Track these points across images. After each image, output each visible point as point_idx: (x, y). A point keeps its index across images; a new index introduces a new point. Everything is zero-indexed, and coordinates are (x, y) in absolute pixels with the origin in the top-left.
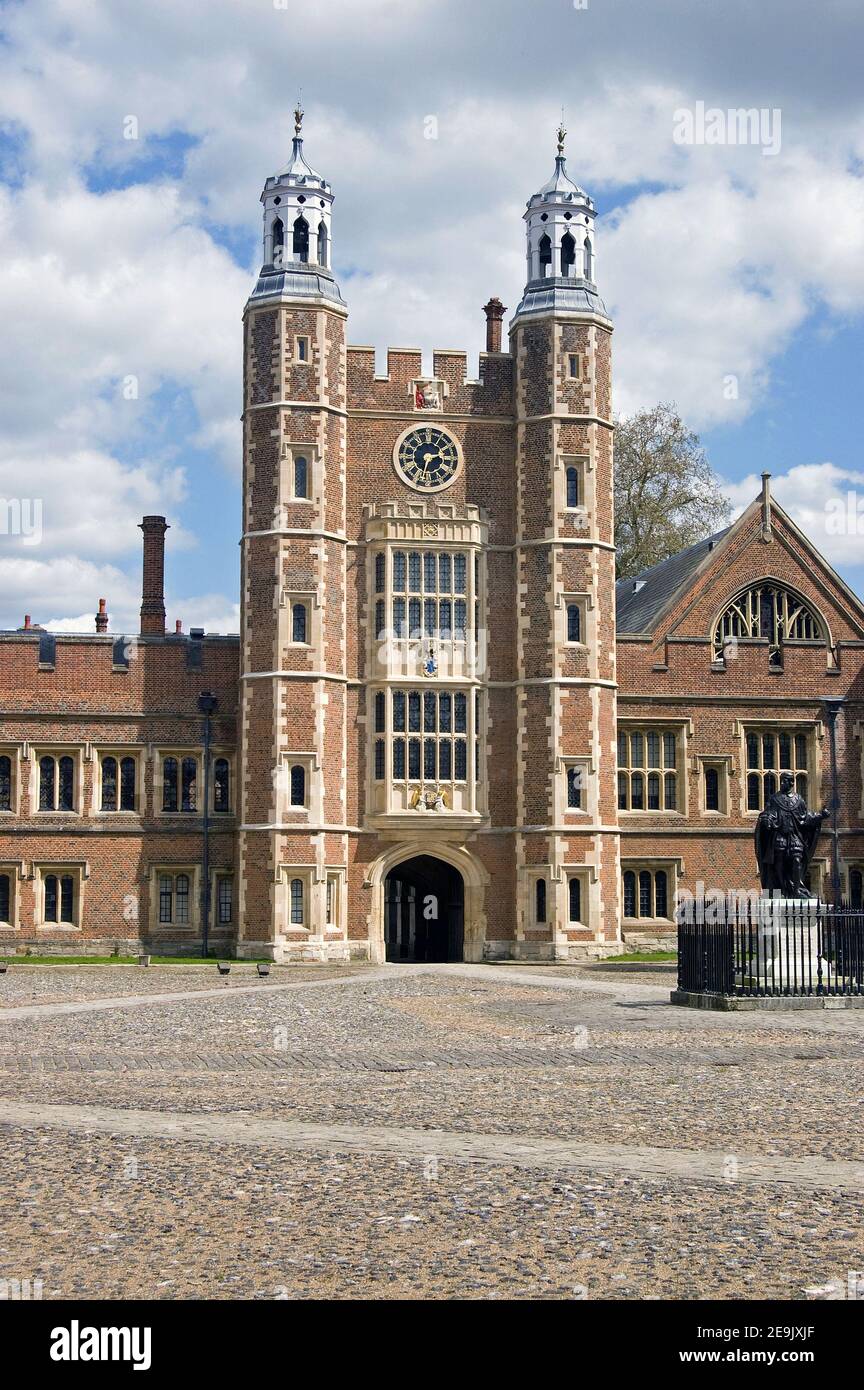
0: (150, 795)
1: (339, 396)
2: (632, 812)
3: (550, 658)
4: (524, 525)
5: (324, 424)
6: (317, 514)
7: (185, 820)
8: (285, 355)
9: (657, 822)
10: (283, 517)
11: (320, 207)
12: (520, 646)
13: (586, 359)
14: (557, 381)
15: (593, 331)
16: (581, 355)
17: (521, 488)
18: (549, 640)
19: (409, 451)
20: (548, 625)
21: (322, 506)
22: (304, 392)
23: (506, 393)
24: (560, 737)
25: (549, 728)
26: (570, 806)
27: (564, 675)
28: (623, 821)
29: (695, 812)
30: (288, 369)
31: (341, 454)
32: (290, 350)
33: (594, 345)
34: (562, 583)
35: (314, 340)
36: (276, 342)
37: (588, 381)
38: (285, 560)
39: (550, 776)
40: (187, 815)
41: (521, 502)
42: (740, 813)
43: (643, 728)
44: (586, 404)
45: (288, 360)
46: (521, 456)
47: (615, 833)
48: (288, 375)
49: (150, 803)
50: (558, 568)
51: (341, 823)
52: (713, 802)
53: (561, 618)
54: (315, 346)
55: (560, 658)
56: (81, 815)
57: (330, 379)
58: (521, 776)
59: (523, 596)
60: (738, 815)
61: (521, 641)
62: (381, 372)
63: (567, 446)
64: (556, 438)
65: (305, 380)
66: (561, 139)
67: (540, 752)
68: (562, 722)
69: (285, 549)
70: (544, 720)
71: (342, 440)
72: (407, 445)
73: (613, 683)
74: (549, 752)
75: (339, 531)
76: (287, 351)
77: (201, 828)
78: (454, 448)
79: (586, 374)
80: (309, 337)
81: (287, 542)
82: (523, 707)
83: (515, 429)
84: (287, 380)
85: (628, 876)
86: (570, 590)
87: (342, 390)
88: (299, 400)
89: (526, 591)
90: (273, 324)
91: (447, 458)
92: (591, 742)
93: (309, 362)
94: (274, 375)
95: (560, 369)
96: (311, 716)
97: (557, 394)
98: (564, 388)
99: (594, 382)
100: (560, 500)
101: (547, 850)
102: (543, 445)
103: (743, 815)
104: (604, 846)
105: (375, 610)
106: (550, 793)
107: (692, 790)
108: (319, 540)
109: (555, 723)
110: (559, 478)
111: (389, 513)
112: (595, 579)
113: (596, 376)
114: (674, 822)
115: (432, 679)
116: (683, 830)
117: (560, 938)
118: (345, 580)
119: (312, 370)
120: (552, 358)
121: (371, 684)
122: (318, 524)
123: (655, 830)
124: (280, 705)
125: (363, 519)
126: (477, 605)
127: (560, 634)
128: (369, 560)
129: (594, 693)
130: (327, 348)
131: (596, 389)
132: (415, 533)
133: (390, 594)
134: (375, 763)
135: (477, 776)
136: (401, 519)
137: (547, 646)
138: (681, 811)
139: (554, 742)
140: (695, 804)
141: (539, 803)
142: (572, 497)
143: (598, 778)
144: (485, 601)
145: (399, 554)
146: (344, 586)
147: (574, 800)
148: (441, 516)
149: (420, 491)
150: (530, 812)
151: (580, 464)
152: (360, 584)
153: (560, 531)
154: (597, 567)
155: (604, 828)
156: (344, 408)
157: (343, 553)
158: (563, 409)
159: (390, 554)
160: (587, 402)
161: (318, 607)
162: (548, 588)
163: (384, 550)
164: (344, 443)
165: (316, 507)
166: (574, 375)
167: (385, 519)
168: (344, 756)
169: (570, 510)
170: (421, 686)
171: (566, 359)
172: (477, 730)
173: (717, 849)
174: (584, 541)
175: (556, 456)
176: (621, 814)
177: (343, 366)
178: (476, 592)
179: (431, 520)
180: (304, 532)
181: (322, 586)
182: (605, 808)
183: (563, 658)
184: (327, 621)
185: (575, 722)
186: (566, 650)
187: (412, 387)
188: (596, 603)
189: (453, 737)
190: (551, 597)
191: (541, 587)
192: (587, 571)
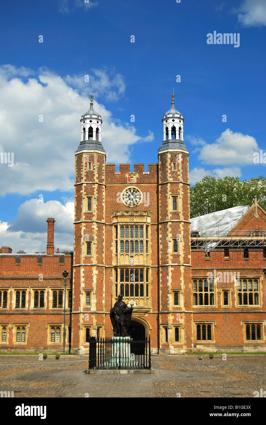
0: (48, 303)
1: (102, 179)
2: (198, 306)
3: (168, 258)
4: (161, 216)
5: (96, 188)
6: (94, 215)
7: (58, 310)
8: (84, 168)
9: (207, 309)
10: (84, 217)
11: (97, 123)
12: (160, 254)
13: (178, 164)
14: (169, 171)
17: (160, 205)
18: (168, 252)
20: (168, 247)
22: (90, 178)
23: (156, 176)
24: (171, 283)
25: (168, 280)
26: (175, 305)
27: (172, 263)
28: (194, 309)
29: (220, 306)
30: (85, 172)
31: (103, 197)
32: (86, 166)
34: (171, 234)
35: (93, 163)
36: (82, 164)
38: (84, 230)
39: (168, 295)
40: (59, 309)
41: (160, 209)
42: (235, 306)
43: (203, 279)
44: (179, 178)
45: (85, 169)
46: (160, 195)
47: (191, 313)
48: (85, 174)
49: (48, 305)
50: (170, 229)
51: (103, 311)
52: (226, 302)
53: (171, 245)
54: (94, 165)
55: (170, 258)
56: (27, 309)
57: (99, 175)
58: (161, 295)
61: (160, 252)
63: (172, 191)
64: (169, 189)
65: (90, 175)
67: (165, 287)
68: (172, 278)
69: (84, 227)
70: (166, 277)
71: (103, 193)
73: (190, 265)
74: (168, 287)
75: (102, 220)
76: (85, 167)
77: (63, 313)
78: (140, 194)
79: (178, 168)
80: (92, 162)
81: (85, 224)
82: (161, 273)
83: (158, 187)
84: (85, 175)
85: (198, 327)
86: (174, 236)
87: (103, 177)
88: (89, 181)
89: (161, 237)
90: (81, 159)
92: (181, 284)
93: (92, 169)
94: (81, 174)
95: (170, 168)
96: (92, 277)
97: (169, 175)
98: (172, 173)
99: (181, 171)
100: (170, 208)
101: (168, 318)
102: (165, 191)
103: (236, 307)
104: (186, 317)
105: (115, 244)
106: (168, 301)
107: (219, 299)
108: (94, 223)
109: (169, 278)
110: (170, 201)
111: (119, 214)
112: (182, 232)
113: (182, 169)
114: (213, 309)
115: (132, 265)
116: (215, 312)
117: (171, 347)
118: (104, 235)
119: (93, 172)
120: (168, 164)
121: (114, 267)
122: (94, 219)
123: (206, 312)
124: (82, 274)
125: (112, 216)
126: (147, 242)
127: (170, 250)
128: (114, 229)
129: (182, 268)
130: (98, 165)
131: (182, 173)
132: (127, 220)
133: (119, 239)
134: (115, 292)
135: (147, 295)
136: (122, 216)
137: (167, 254)
138: (215, 306)
139: (169, 284)
140: (219, 303)
141: (166, 304)
142: (175, 207)
143: (184, 295)
144: (150, 240)
145: (122, 227)
146: (104, 237)
147: (176, 302)
148: (135, 214)
149: (129, 207)
150: (163, 307)
151: (177, 196)
152: (111, 236)
153: (171, 218)
154: (183, 228)
155: (186, 311)
156: (104, 183)
157: (104, 227)
158: (171, 180)
159: (119, 227)
160: (179, 177)
161: (94, 244)
162: (167, 236)
163: (117, 225)
164: (104, 194)
165: (94, 214)
166: (175, 168)
167: (117, 216)
168: (104, 290)
169: (175, 211)
170: (129, 267)
171: (172, 165)
172: (147, 281)
173: (227, 318)
174: (178, 220)
175: (169, 194)
176: (195, 306)
177: (104, 170)
178: (147, 237)
179: (132, 216)
180: (90, 221)
181: (96, 237)
182: (187, 305)
183: (172, 257)
184: (97, 248)
185: (176, 278)
186: (173, 255)
187: (127, 175)
188: (183, 240)
189: (139, 283)
190: (168, 239)
191: (165, 235)
192: (179, 230)
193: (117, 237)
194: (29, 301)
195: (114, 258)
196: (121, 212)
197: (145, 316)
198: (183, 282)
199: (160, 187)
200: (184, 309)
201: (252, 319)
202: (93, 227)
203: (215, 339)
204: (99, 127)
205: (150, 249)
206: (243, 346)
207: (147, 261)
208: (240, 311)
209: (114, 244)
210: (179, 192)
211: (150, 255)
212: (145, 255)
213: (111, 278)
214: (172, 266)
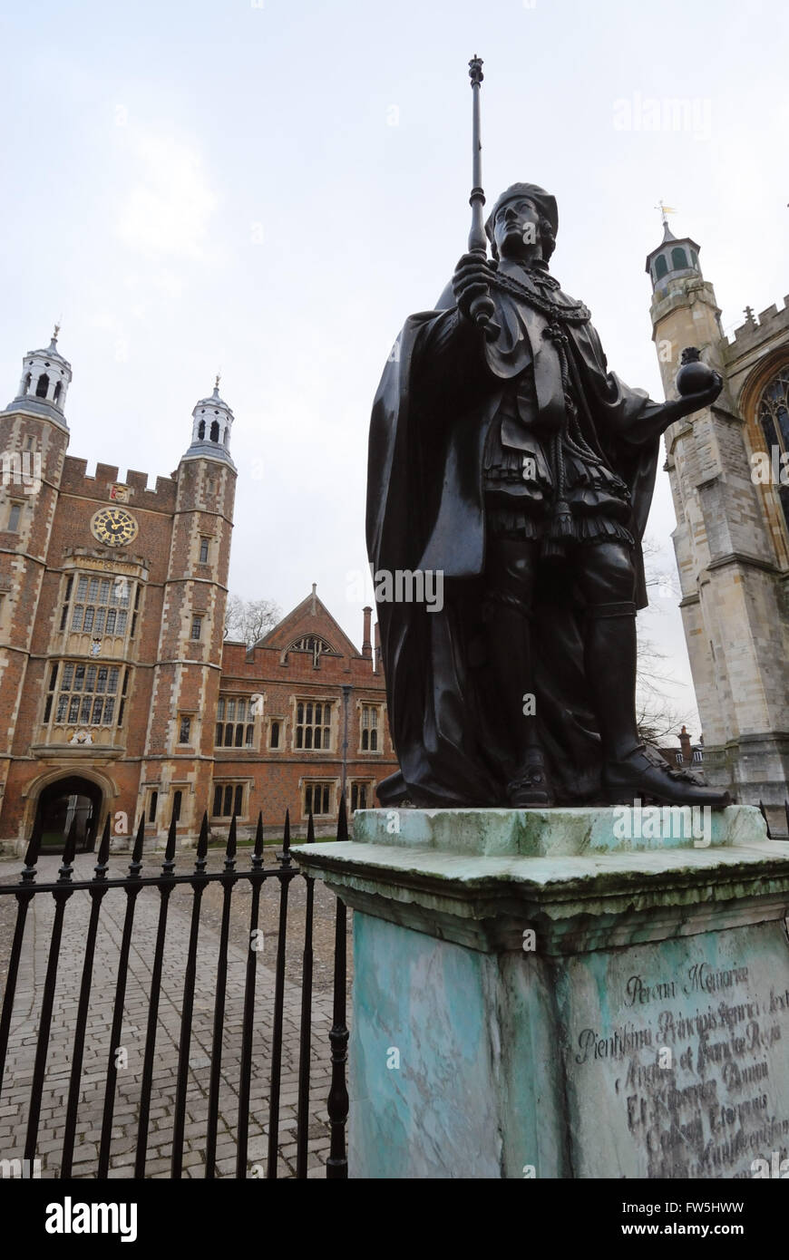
1: (54, 477)
2: (223, 748)
3: (177, 648)
4: (171, 571)
6: (22, 541)
8: (15, 443)
9: (240, 755)
11: (60, 373)
12: (160, 641)
13: (219, 484)
14: (200, 492)
15: (224, 471)
16: (217, 481)
17: (173, 549)
18: (179, 637)
19: (102, 521)
20: (179, 628)
21: (26, 538)
23: (171, 500)
24: (178, 697)
25: (172, 691)
26: (180, 742)
27: (187, 658)
28: (216, 754)
29: (263, 749)
31: (50, 511)
32: (20, 441)
33: (225, 478)
34: (191, 604)
35: (40, 439)
37: (219, 495)
39: (169, 722)
41: (172, 557)
42: (291, 749)
43: (238, 696)
46: (175, 531)
47: (211, 761)
50: (190, 594)
52: (275, 743)
53: (187, 624)
54: (39, 442)
55: (183, 648)
57: (47, 464)
58: (150, 722)
59: (166, 611)
60: (290, 751)
61: (162, 638)
62: (91, 472)
63: (203, 527)
64: (196, 522)
66: (218, 380)
67: (165, 707)
68: (182, 687)
70: (169, 686)
71: (51, 503)
72: (101, 517)
73: (219, 667)
74: (169, 706)
75: (40, 557)
78: (133, 525)
80: (35, 435)
82: (158, 678)
83: (173, 518)
85: (218, 789)
86: (195, 608)
87: (58, 475)
89: (168, 608)
91: (128, 529)
92: (199, 701)
93: (33, 450)
95: (203, 486)
97: (198, 498)
98: (204, 496)
99: (223, 496)
100: (194, 556)
101: (161, 771)
102: (189, 525)
103: (293, 751)
104: (202, 769)
105: (62, 612)
106: (168, 734)
107: (263, 735)
108: (20, 558)
109: (176, 688)
110: (195, 544)
111: (80, 552)
112: (213, 604)
113: (225, 494)
114: (251, 754)
115: (95, 657)
116: (255, 759)
117: (161, 833)
118: (40, 588)
120: (199, 480)
121: (50, 658)
122: (21, 548)
123: (237, 759)
125: (63, 556)
126: (135, 616)
127: (186, 634)
128: (63, 581)
129: (205, 671)
130: (49, 446)
131: (223, 500)
132: (100, 567)
133: (71, 602)
134: (44, 711)
135: (120, 723)
136: (88, 557)
137: (178, 640)
138: (254, 747)
139: (174, 700)
140: (263, 743)
141: (160, 740)
142: (204, 557)
143: (203, 724)
144: (142, 614)
145: (83, 577)
146: (38, 592)
147: (184, 738)
148: (117, 558)
149: (106, 545)
150: (154, 746)
151: (210, 538)
152: (54, 594)
153: (194, 574)
154: (215, 597)
155: (203, 757)
156: (57, 485)
157: (41, 572)
158: (203, 507)
159: (76, 578)
160: (218, 506)
161: (11, 600)
162: (183, 606)
163: (73, 574)
164: (53, 506)
165: (21, 537)
166: (211, 490)
167: (77, 556)
168: (17, 704)
169: (201, 563)
170: (86, 661)
171: (208, 481)
172: (124, 693)
173: (276, 772)
174: (208, 581)
175: (195, 531)
176: (217, 749)
177: (60, 462)
178: (136, 607)
179: (110, 560)
180: (9, 551)
181: (17, 587)
182: (205, 745)
183: (187, 648)
184: (16, 611)
185: (189, 689)
186: (190, 644)
187: (110, 486)
188: (212, 617)
189: (105, 694)
190: (183, 612)
191: (177, 605)
192: (209, 598)
193: (67, 598)
195: (54, 640)
196: (86, 549)
197: (109, 765)
198: (203, 697)
199: (177, 517)
200: (198, 753)
201: (317, 775)
202: (13, 564)
203: (250, 814)
204: (64, 383)
205: (140, 630)
206: (299, 827)
207: (129, 653)
208: (299, 759)
209: (58, 611)
210: (215, 532)
211: (138, 642)
212: (128, 640)
213: (39, 681)
214: (185, 665)
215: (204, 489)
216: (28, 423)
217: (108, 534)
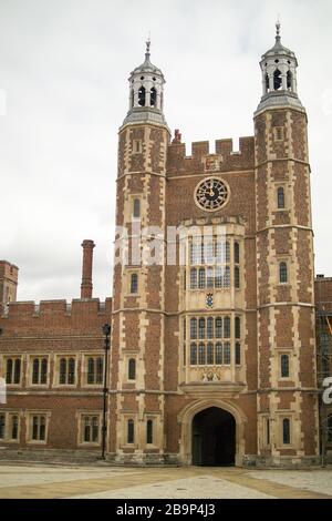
0: (79, 377)
1: (159, 168)
3: (269, 293)
4: (258, 222)
5: (148, 181)
7: (96, 389)
8: (129, 150)
11: (152, 80)
12: (258, 288)
13: (286, 130)
14: (270, 142)
15: (289, 114)
16: (283, 128)
17: (257, 202)
18: (269, 283)
19: (202, 192)
21: (146, 223)
22: (138, 167)
23: (253, 157)
24: (274, 338)
26: (282, 376)
27: (277, 301)
30: (130, 157)
31: (161, 196)
33: (289, 122)
34: (275, 250)
35: (143, 141)
37: (287, 140)
39: (270, 360)
40: (97, 386)
41: (257, 210)
44: (286, 152)
45: (130, 152)
46: (257, 185)
48: (130, 160)
49: (79, 380)
50: (272, 242)
53: (274, 269)
55: (273, 291)
56: (48, 387)
57: (153, 159)
58: (259, 360)
59: (258, 260)
61: (258, 285)
63: (275, 175)
64: (269, 172)
65: (137, 161)
66: (278, 28)
67: (266, 346)
68: (276, 328)
70: (267, 327)
71: (161, 189)
72: (201, 189)
73: (311, 304)
74: (269, 346)
76: (130, 148)
78: (225, 188)
79: (286, 136)
80: (141, 140)
83: (254, 173)
86: (279, 253)
87: (162, 164)
88: (135, 171)
89: (259, 257)
90: (125, 137)
91: (222, 193)
92: (293, 339)
93: (141, 152)
94: (125, 161)
95: (271, 136)
96: (138, 332)
97: (269, 149)
98: (274, 145)
99: (292, 140)
100: (273, 205)
101: (269, 402)
102: (264, 177)
104: (303, 399)
105: (183, 274)
106: (271, 369)
109: (271, 328)
110: (272, 193)
112: (295, 246)
113: (292, 136)
117: (275, 453)
119: (142, 155)
120: (267, 131)
121: (180, 314)
124: (122, 327)
126: (237, 269)
127: (274, 279)
129: (295, 310)
130: (151, 144)
131: (293, 144)
133: (188, 266)
134: (183, 357)
135: (237, 362)
137: (268, 285)
139: (271, 340)
141: (266, 375)
142: (281, 203)
143: (299, 359)
144: (242, 266)
147: (285, 372)
150: (263, 381)
151: (284, 184)
153: (273, 221)
154: (295, 239)
155: (304, 389)
156: (163, 173)
158: (273, 156)
161: (143, 274)
162: (268, 254)
164: (163, 191)
165: (143, 223)
168: (162, 352)
170: (204, 313)
171: (275, 131)
172: (237, 336)
174: (288, 225)
175: (270, 182)
177: (163, 153)
178: (237, 261)
179: (210, 224)
183: (276, 292)
184: (148, 281)
186: (277, 288)
187: (204, 161)
188: (295, 259)
189: (222, 340)
190: (269, 259)
191: (265, 254)
192: (289, 242)
194: (52, 375)
195: (181, 298)
196: (192, 220)
197: (235, 397)
198: (297, 335)
199: (256, 171)
200: (298, 385)
205: (245, 281)
207: (236, 302)
209: (181, 274)
210: (288, 177)
211: (245, 292)
212: (234, 291)
213: (176, 333)
214: (276, 307)
215: (272, 139)
216: (134, 131)
217: (207, 202)
